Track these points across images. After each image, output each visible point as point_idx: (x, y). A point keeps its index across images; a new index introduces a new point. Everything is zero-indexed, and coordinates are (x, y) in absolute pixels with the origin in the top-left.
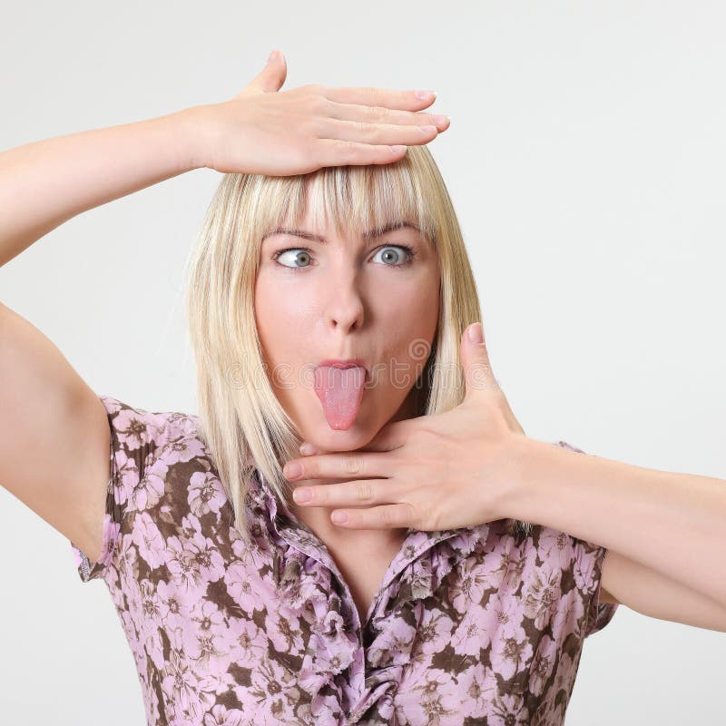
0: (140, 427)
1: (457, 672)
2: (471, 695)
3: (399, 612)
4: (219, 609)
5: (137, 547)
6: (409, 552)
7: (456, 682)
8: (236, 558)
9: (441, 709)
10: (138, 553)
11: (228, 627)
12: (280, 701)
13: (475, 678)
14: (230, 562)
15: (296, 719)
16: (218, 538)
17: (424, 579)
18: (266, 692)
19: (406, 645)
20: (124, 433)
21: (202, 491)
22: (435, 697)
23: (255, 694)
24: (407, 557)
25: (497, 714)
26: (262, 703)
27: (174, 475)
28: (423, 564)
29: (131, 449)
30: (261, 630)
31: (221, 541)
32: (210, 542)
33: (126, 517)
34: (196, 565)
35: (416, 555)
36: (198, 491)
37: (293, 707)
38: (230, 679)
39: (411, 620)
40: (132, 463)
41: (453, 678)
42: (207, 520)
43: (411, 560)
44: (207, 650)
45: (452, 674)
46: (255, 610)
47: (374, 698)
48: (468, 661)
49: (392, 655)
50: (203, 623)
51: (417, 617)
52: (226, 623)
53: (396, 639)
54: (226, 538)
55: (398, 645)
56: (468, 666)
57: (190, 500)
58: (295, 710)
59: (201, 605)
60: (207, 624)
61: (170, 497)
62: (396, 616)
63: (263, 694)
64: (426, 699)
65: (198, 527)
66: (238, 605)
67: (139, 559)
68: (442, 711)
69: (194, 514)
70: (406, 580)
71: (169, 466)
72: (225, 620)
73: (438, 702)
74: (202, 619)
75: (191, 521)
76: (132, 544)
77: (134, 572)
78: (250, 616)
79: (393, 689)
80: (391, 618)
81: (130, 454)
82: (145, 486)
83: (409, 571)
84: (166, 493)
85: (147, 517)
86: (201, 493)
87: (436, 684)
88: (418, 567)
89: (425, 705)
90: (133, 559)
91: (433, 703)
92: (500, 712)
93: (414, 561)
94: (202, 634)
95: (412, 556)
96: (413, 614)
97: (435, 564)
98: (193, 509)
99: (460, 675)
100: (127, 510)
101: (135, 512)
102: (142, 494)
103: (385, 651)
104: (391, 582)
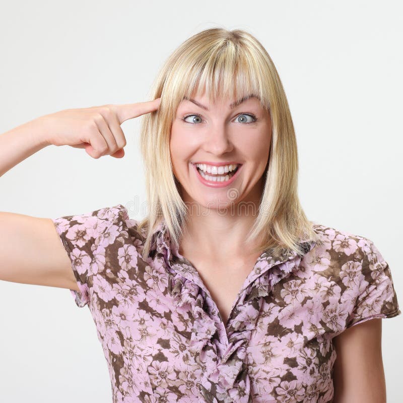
0: (82, 233)
1: (281, 336)
2: (288, 347)
3: (251, 302)
4: (147, 313)
5: (97, 293)
6: (258, 271)
7: (280, 341)
8: (150, 288)
9: (272, 354)
10: (98, 296)
11: (153, 320)
12: (187, 354)
13: (291, 339)
14: (147, 290)
15: (196, 364)
16: (138, 279)
17: (265, 286)
18: (179, 351)
19: (254, 320)
20: (74, 240)
21: (125, 257)
22: (269, 348)
23: (173, 352)
24: (257, 274)
25: (302, 357)
26: (178, 357)
27: (109, 252)
28: (265, 278)
29: (81, 246)
30: (170, 321)
31: (140, 281)
32: (134, 282)
33: (88, 279)
34: (130, 295)
35: (262, 273)
36: (123, 258)
37: (194, 357)
38: (159, 346)
39: (256, 306)
40: (84, 253)
41: (279, 339)
42: (131, 273)
43: (259, 276)
44: (144, 334)
45: (279, 337)
46: (165, 312)
47: (234, 348)
48: (288, 331)
49: (245, 325)
50: (141, 321)
51: (260, 305)
52: (152, 318)
53: (248, 316)
54: (142, 279)
55: (249, 320)
56: (287, 333)
57: (120, 263)
58: (195, 359)
59: (137, 312)
60: (143, 322)
61: (109, 264)
62: (249, 304)
63: (177, 352)
64: (264, 349)
65: (127, 276)
66: (156, 311)
67: (99, 299)
68: (272, 355)
69: (124, 270)
70: (255, 286)
71: (105, 248)
72: (151, 317)
73: (270, 351)
74: (140, 319)
75: (123, 274)
76: (94, 292)
77: (98, 306)
78: (163, 315)
79: (246, 343)
80: (247, 305)
81: (81, 249)
82: (95, 261)
83: (257, 281)
84: (107, 262)
85: (99, 276)
86: (125, 259)
87: (270, 342)
88: (262, 279)
89: (263, 353)
90: (96, 300)
91: (268, 351)
92: (303, 356)
93: (261, 276)
94: (141, 327)
95: (260, 273)
96: (258, 304)
97: (270, 278)
98: (122, 268)
99: (283, 338)
100: (88, 275)
101: (93, 275)
102: (95, 266)
103: (242, 323)
104: (248, 287)
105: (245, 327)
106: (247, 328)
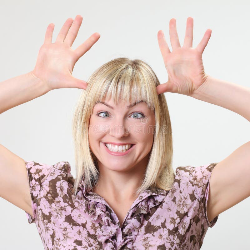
0: (39, 171)
2: (159, 239)
3: (136, 217)
4: (69, 224)
5: (42, 210)
6: (141, 198)
7: (154, 236)
8: (76, 208)
9: (149, 245)
10: (42, 212)
11: (73, 229)
13: (160, 233)
14: (74, 209)
16: (69, 202)
17: (145, 207)
18: (88, 246)
19: (137, 228)
20: (33, 174)
21: (60, 188)
22: (147, 242)
23: (83, 248)
24: (140, 199)
27: (51, 184)
28: (145, 203)
29: (36, 179)
30: (85, 229)
31: (70, 203)
32: (66, 204)
33: (38, 200)
34: (61, 211)
35: (143, 199)
38: (74, 244)
39: (139, 220)
40: (37, 183)
42: (64, 198)
43: (141, 200)
44: (66, 237)
45: (152, 233)
46: (82, 223)
48: (157, 228)
49: (132, 231)
50: (64, 229)
52: (72, 228)
53: (134, 226)
54: (72, 202)
55: (134, 229)
56: (157, 230)
57: (58, 192)
59: (63, 223)
60: (65, 230)
61: (51, 192)
62: (135, 218)
63: (86, 247)
64: (144, 243)
65: (62, 200)
66: (76, 222)
69: (60, 196)
70: (139, 207)
71: (49, 181)
72: (71, 227)
73: (148, 243)
74: (64, 228)
75: (60, 198)
76: (40, 209)
77: (41, 218)
78: (81, 225)
79: (132, 241)
80: (133, 219)
81: (36, 181)
82: (42, 189)
83: (140, 204)
84: (50, 191)
85: (44, 199)
87: (147, 238)
88: (143, 203)
89: (144, 245)
91: (147, 244)
92: (169, 241)
94: (64, 232)
95: (142, 199)
96: (140, 219)
97: (149, 204)
99: (155, 233)
100: (38, 198)
101: (40, 198)
102: (42, 192)
103: (129, 229)
104: (134, 207)
105: (131, 233)
106: (132, 234)
